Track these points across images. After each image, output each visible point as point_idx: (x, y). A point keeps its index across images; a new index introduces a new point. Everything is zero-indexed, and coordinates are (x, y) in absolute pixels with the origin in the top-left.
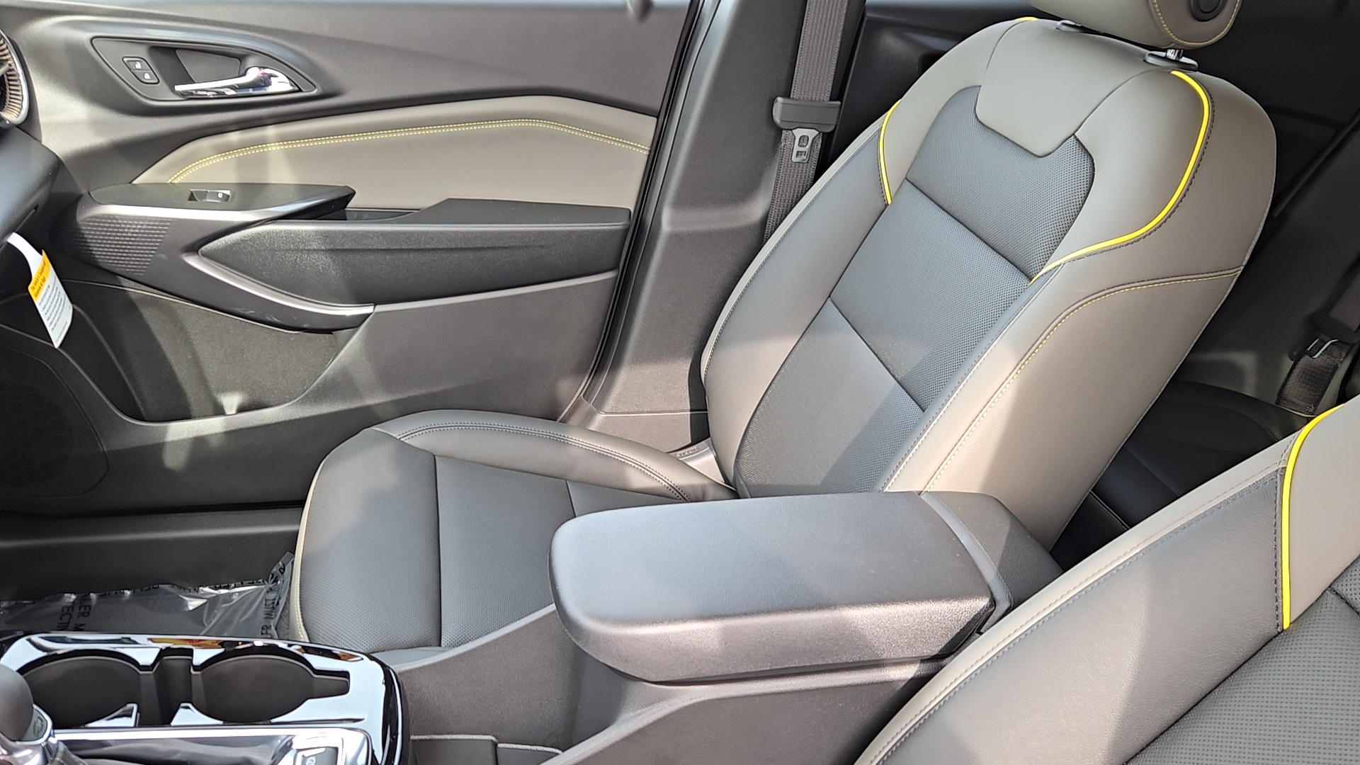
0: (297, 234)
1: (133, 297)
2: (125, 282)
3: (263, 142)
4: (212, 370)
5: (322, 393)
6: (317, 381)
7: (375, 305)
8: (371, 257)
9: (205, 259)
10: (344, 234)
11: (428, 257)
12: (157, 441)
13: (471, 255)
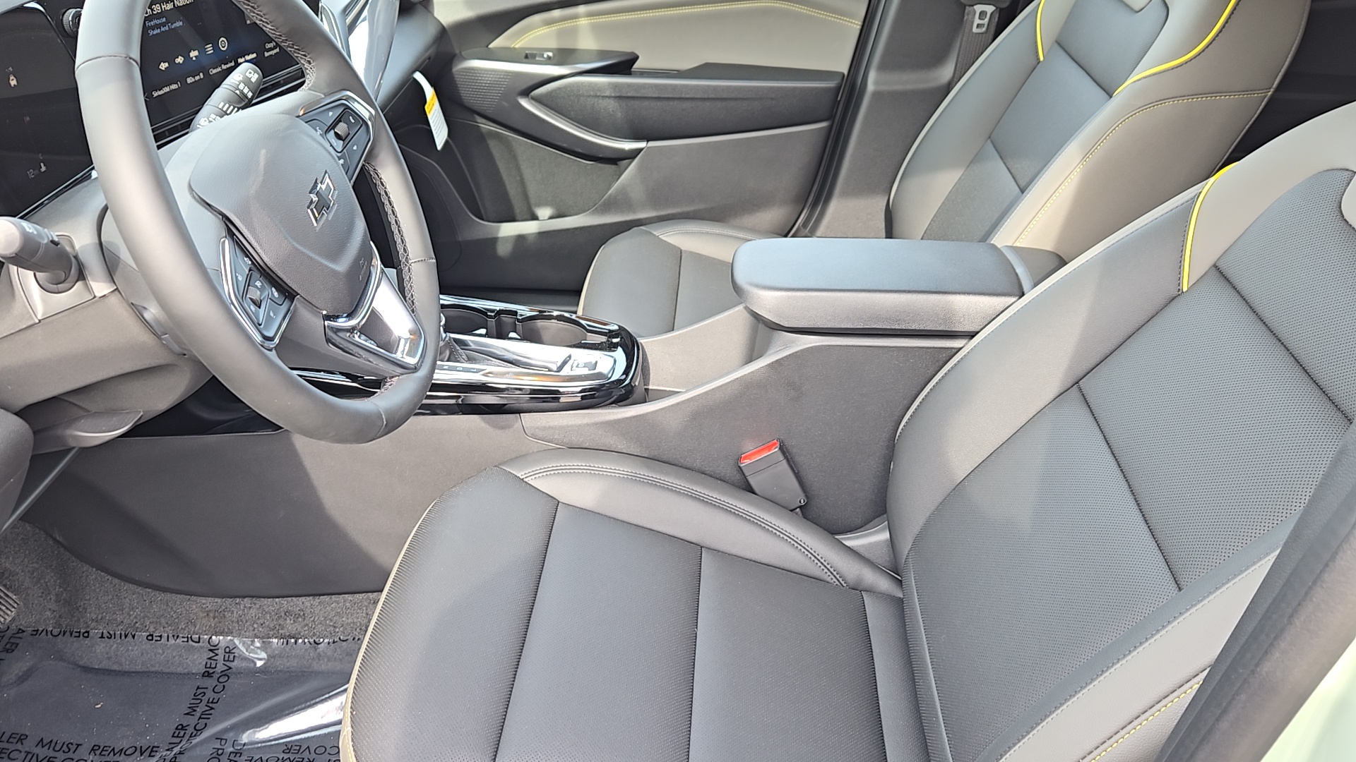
0: (596, 84)
1: (484, 131)
2: (479, 119)
3: (576, 17)
4: (532, 189)
5: (607, 207)
6: (605, 197)
7: (648, 141)
8: (646, 103)
9: (533, 102)
10: (629, 85)
11: (687, 105)
12: (494, 236)
13: (719, 104)
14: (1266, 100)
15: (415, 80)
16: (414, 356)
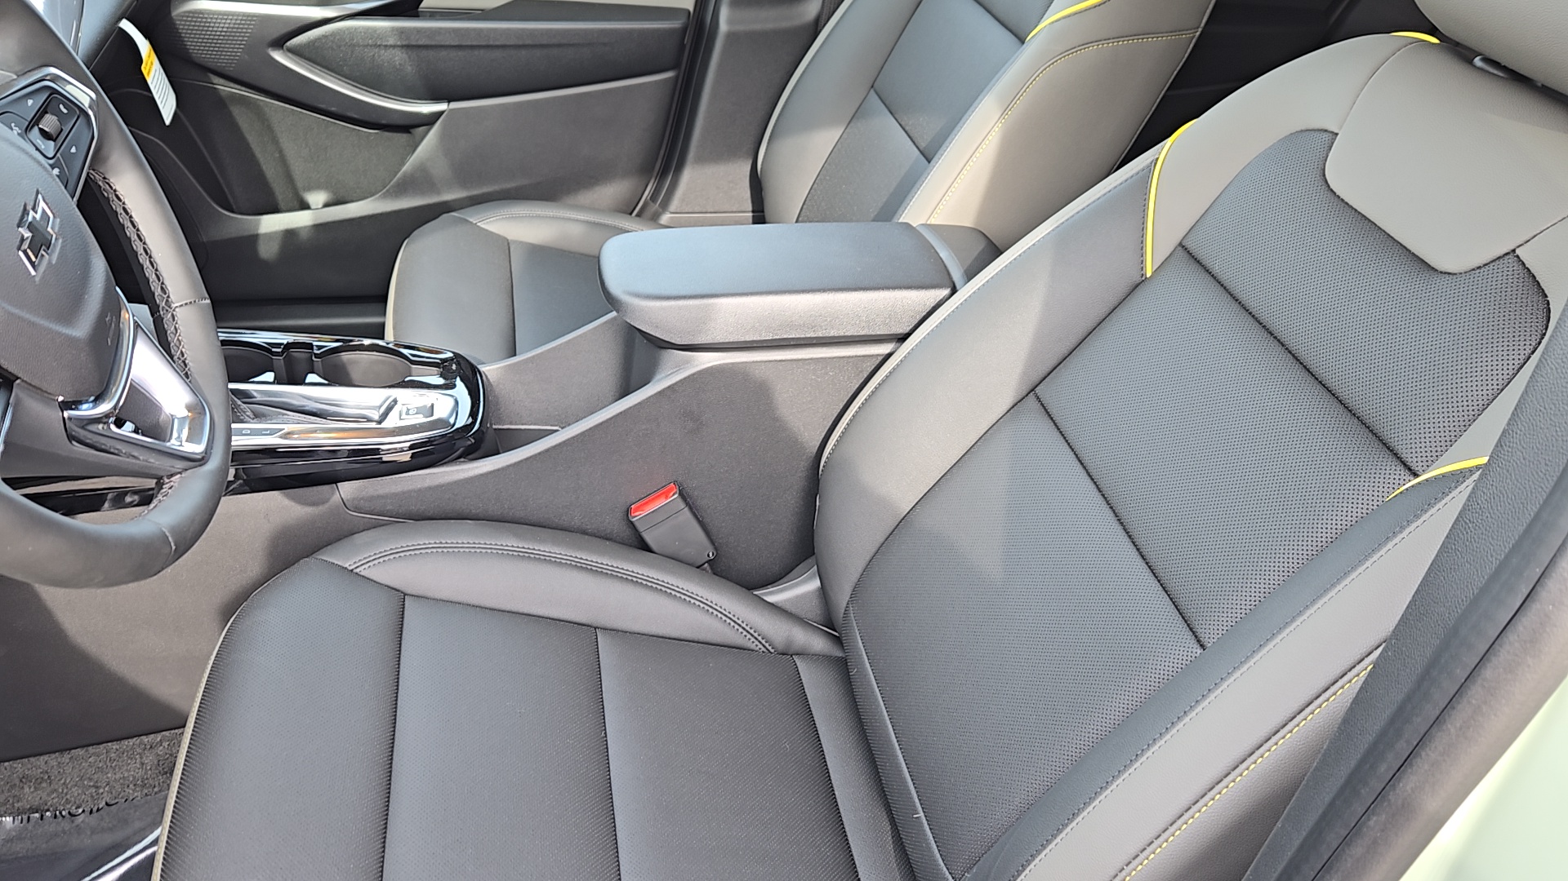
0: (375, 30)
1: (223, 94)
2: (216, 79)
4: (298, 168)
5: (403, 188)
6: (398, 176)
7: (449, 102)
8: (443, 53)
9: (290, 55)
10: (419, 31)
11: (498, 54)
12: (252, 233)
13: (538, 53)
14: (1194, 41)
15: (121, 30)
16: (199, 442)
